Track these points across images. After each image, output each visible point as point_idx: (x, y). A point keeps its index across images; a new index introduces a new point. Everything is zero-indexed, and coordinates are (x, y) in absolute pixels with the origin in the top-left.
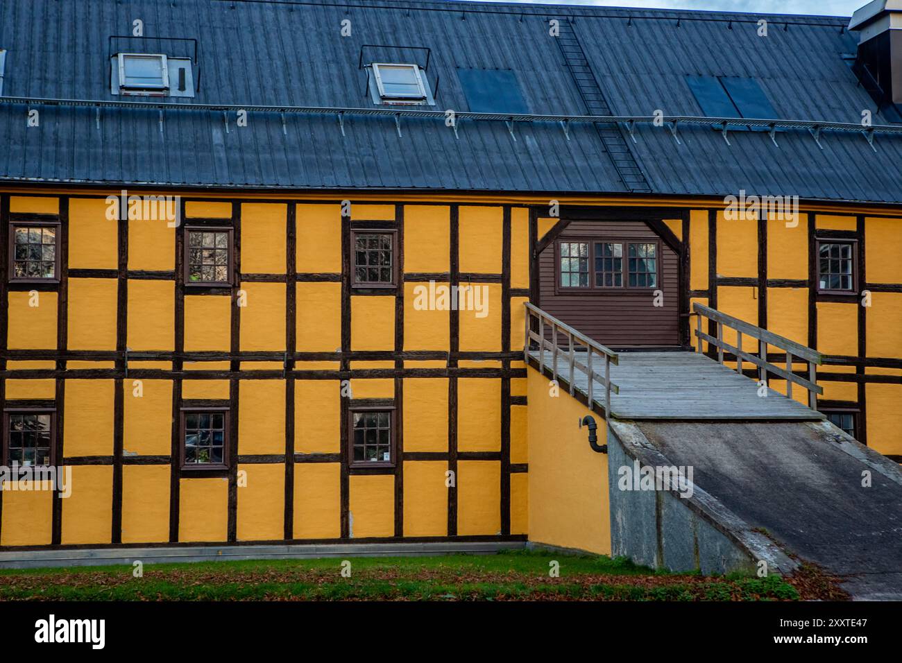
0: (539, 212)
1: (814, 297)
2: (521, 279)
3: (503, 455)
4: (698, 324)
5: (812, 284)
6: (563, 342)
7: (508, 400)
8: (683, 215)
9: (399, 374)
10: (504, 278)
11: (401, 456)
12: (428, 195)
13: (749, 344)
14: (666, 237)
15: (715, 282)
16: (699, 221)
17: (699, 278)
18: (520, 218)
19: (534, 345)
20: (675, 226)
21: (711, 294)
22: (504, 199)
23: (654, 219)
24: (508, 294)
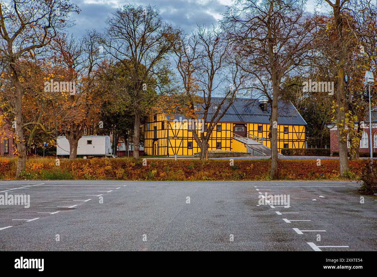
0: (233, 124)
1: (258, 132)
2: (232, 130)
3: (230, 147)
4: (247, 135)
5: (258, 131)
6: (237, 136)
7: (231, 142)
8: (247, 124)
9: (221, 140)
10: (231, 130)
11: (221, 147)
12: (224, 122)
13: (252, 137)
14: (245, 126)
15: (249, 131)
16: (248, 125)
17: (248, 131)
18: (232, 124)
19: (233, 137)
20: (246, 125)
21: (249, 132)
22: (230, 122)
23: (244, 125)
24: (231, 132)
